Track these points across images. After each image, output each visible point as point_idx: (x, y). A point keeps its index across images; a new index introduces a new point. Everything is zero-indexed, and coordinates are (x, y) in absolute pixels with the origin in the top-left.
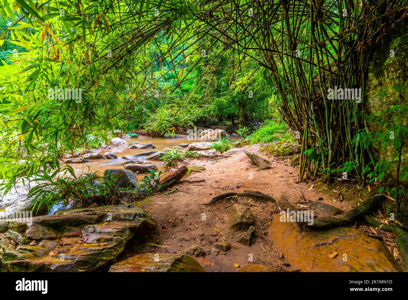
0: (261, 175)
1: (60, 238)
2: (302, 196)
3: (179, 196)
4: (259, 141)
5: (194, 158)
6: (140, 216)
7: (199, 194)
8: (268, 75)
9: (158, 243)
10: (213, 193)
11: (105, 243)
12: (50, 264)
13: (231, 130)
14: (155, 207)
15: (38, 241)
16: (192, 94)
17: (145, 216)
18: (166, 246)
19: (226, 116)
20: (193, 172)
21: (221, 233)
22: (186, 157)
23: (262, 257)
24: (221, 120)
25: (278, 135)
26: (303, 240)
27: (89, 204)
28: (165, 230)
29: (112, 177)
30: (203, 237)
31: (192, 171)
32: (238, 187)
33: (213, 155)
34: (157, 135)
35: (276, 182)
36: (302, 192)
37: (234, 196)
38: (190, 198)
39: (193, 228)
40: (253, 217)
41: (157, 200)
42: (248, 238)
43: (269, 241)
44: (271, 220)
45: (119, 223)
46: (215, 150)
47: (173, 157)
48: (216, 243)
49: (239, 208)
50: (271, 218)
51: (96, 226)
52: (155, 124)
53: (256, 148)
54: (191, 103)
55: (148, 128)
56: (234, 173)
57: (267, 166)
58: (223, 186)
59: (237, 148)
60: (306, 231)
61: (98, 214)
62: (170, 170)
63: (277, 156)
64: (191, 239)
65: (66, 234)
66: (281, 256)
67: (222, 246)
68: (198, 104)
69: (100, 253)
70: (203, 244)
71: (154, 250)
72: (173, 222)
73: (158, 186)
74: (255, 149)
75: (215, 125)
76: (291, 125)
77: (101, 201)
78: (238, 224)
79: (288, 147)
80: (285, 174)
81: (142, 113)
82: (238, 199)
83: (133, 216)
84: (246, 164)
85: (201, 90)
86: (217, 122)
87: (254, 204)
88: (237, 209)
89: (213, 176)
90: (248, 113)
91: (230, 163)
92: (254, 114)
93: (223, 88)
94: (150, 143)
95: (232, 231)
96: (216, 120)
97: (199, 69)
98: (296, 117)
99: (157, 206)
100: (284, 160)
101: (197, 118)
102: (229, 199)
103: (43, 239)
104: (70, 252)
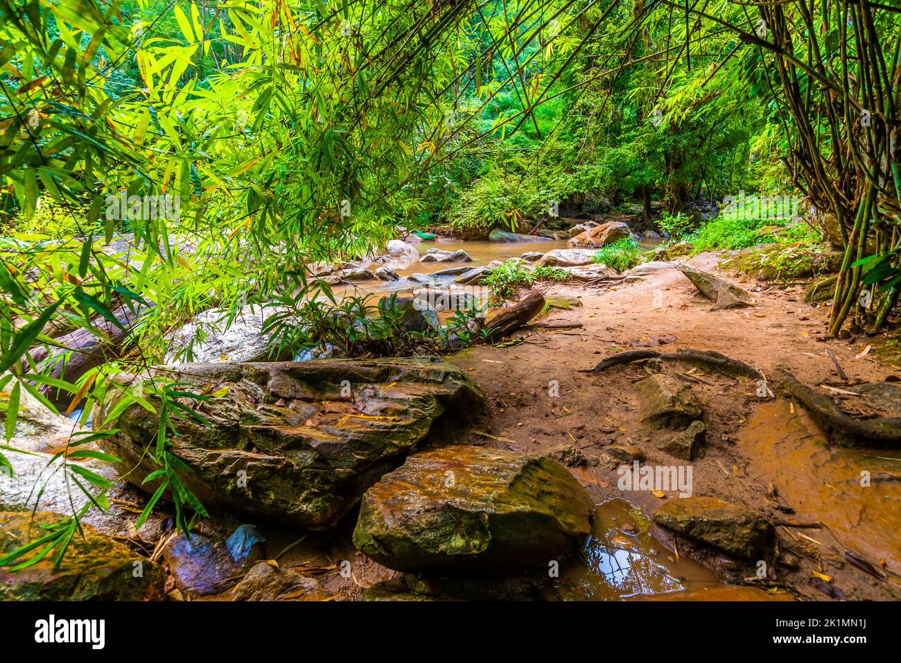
0: (720, 320)
1: (320, 401)
2: (835, 368)
3: (527, 351)
4: (716, 245)
5: (556, 281)
6: (455, 376)
7: (571, 351)
8: (760, 68)
9: (489, 432)
10: (601, 349)
11: (395, 417)
12: (310, 439)
13: (644, 225)
14: (480, 367)
15: (288, 400)
16: (552, 143)
17: (463, 378)
18: (506, 439)
19: (632, 191)
20: (555, 309)
21: (622, 429)
22: (539, 279)
23: (720, 486)
24: (617, 201)
25: (770, 230)
26: (834, 465)
27: (360, 354)
28: (502, 410)
29: (396, 309)
30: (581, 431)
31: (551, 306)
32: (662, 343)
33: (600, 276)
34: (475, 235)
35: (762, 335)
36: (834, 360)
37: (653, 359)
38: (552, 358)
39: (560, 414)
40: (701, 406)
41: (483, 355)
42: (689, 443)
43: (741, 458)
44: (746, 415)
45: (417, 386)
46: (603, 266)
47: (510, 278)
48: (609, 447)
49: (666, 384)
50: (746, 410)
51: (377, 386)
52: (471, 213)
53: (707, 261)
54: (547, 164)
55: (456, 220)
56: (651, 315)
57: (739, 300)
58: (624, 338)
59: (658, 262)
60: (845, 446)
61: (380, 367)
62: (504, 305)
63: (766, 279)
64: (557, 432)
65: (328, 395)
66: (770, 491)
67: (624, 453)
68: (564, 166)
69: (387, 433)
70: (583, 446)
71: (484, 442)
72: (519, 397)
73: (484, 331)
74: (705, 263)
75: (603, 212)
76: (818, 198)
77: (378, 348)
78: (663, 415)
79: (800, 257)
80: (787, 320)
81: (443, 190)
82: (663, 366)
83: (442, 375)
84: (678, 297)
85: (574, 130)
86: (608, 207)
87: (702, 379)
88: (661, 384)
89: (601, 319)
90: (688, 182)
91: (641, 293)
92: (704, 185)
93: (627, 122)
94: (461, 251)
95: (648, 428)
96: (607, 201)
97: (570, 81)
98: (834, 176)
99: (483, 366)
100: (785, 288)
101: (561, 197)
102: (642, 365)
103: (294, 398)
104: (339, 424)
